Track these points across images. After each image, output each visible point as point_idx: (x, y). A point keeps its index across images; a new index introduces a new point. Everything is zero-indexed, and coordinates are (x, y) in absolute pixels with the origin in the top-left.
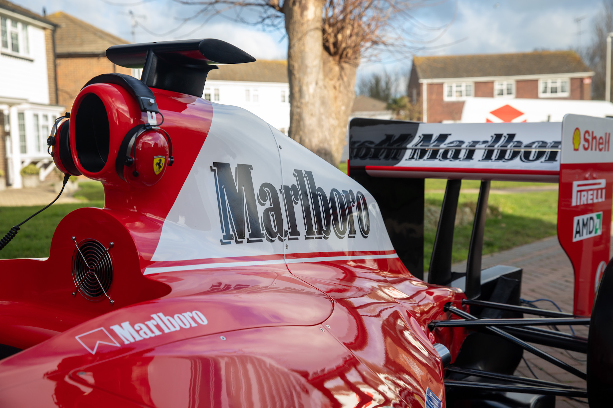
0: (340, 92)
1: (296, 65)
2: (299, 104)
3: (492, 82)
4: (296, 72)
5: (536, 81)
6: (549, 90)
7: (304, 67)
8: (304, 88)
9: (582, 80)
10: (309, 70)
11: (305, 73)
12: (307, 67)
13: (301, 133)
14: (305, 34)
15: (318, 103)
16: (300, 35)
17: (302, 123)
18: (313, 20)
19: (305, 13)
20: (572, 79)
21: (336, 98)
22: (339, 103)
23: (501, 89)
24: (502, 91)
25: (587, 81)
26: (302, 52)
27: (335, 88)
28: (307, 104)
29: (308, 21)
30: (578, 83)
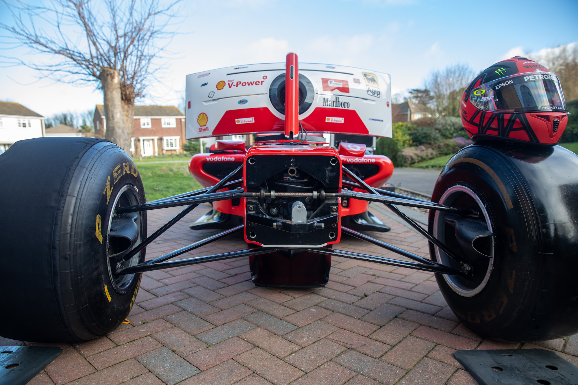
0: (129, 117)
1: (110, 104)
2: (112, 123)
3: (139, 119)
4: (110, 107)
5: (161, 119)
6: (166, 124)
7: (114, 105)
8: (115, 115)
9: (181, 119)
10: (116, 107)
11: (115, 108)
12: (115, 105)
13: (114, 136)
14: (113, 89)
15: (121, 123)
16: (111, 90)
17: (114, 132)
18: (117, 83)
19: (114, 80)
20: (177, 119)
21: (127, 120)
22: (129, 123)
23: (144, 122)
24: (144, 123)
25: (183, 120)
26: (112, 98)
27: (126, 116)
28: (117, 122)
29: (115, 84)
30: (179, 121)
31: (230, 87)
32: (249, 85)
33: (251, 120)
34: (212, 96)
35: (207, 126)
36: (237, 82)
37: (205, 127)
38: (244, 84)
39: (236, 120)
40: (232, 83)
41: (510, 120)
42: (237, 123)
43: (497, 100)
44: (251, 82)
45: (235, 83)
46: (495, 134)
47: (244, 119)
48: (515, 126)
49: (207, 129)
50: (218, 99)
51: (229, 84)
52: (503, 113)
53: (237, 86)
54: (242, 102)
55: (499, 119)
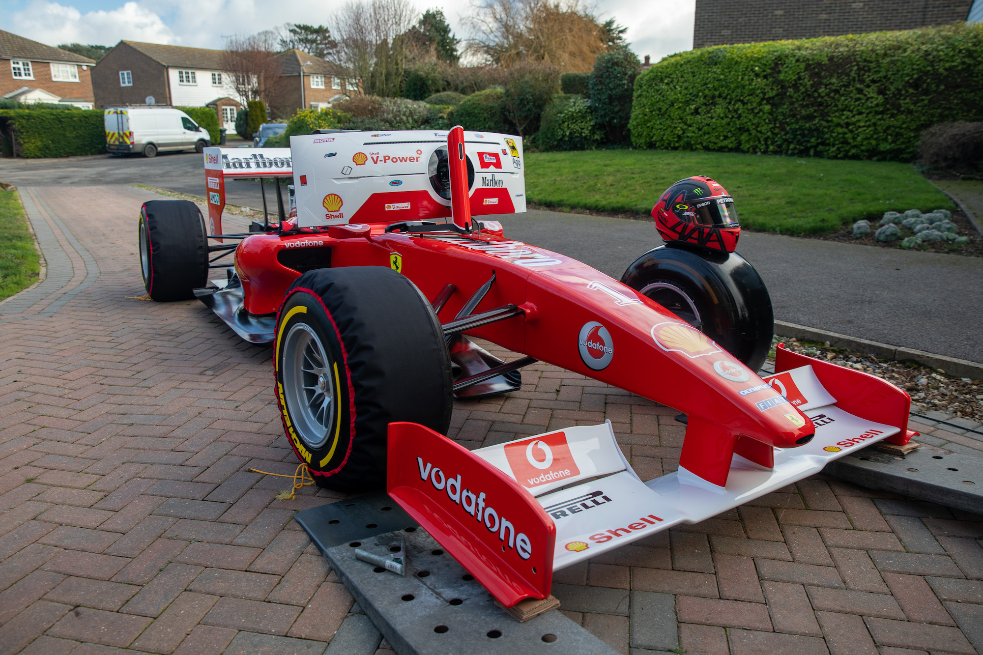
31: (376, 163)
32: (401, 161)
33: (406, 206)
34: (348, 173)
35: (340, 212)
36: (385, 157)
37: (338, 213)
38: (394, 160)
39: (386, 205)
40: (378, 157)
41: (708, 234)
42: (386, 209)
43: (698, 216)
44: (403, 158)
45: (381, 158)
46: (696, 242)
47: (396, 205)
48: (712, 238)
49: (341, 216)
50: (358, 178)
51: (372, 158)
52: (704, 228)
53: (385, 162)
54: (395, 183)
55: (700, 232)
